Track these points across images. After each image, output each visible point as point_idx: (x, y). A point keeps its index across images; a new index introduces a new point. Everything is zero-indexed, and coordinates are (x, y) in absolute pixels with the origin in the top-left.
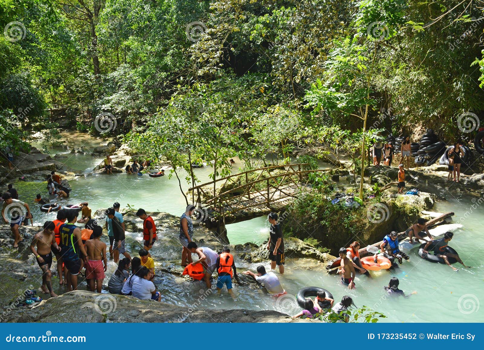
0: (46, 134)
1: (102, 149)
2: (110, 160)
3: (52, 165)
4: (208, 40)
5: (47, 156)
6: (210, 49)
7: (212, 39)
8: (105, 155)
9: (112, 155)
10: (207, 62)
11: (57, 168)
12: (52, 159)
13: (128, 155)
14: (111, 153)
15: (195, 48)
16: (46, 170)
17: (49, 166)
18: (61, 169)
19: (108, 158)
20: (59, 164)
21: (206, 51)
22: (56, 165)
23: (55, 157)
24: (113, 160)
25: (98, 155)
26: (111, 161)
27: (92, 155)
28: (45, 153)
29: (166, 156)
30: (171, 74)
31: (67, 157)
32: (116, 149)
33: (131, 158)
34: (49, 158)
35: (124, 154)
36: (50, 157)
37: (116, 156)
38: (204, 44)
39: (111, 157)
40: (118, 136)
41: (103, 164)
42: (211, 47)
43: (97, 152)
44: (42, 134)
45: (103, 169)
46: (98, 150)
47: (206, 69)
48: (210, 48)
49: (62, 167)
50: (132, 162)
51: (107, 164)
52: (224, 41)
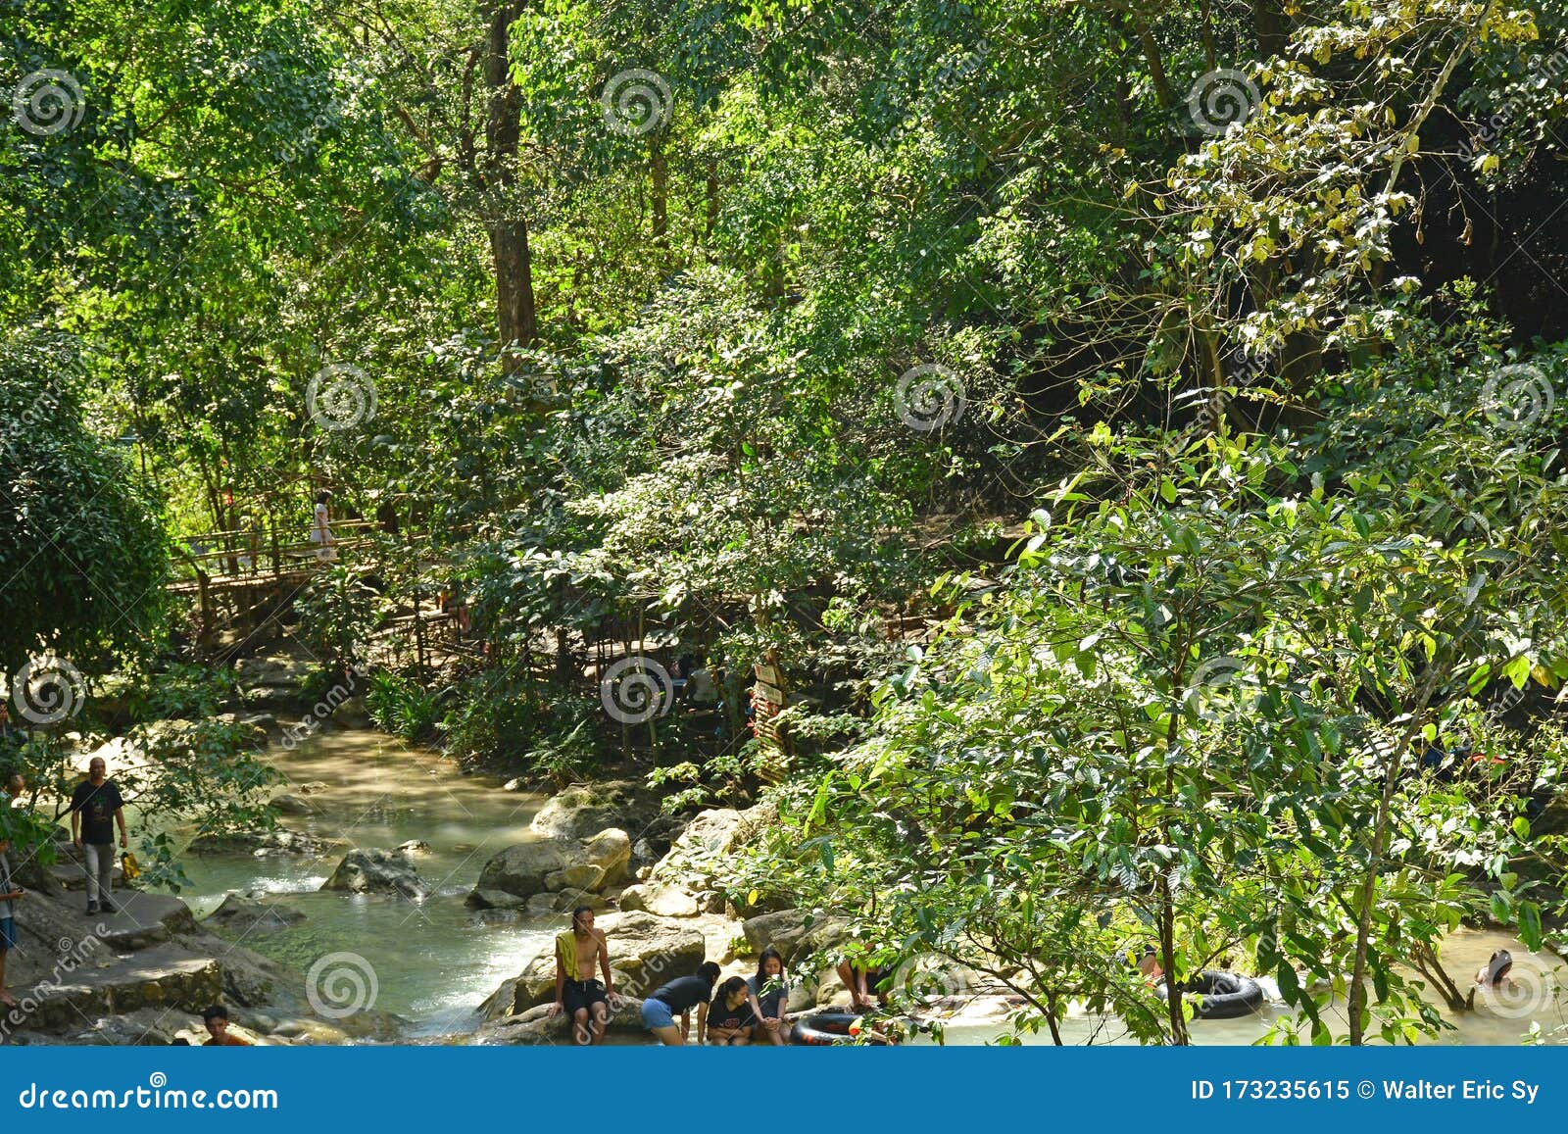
0: (162, 753)
1: (544, 862)
2: (592, 945)
3: (200, 975)
4: (1308, 106)
5: (171, 908)
6: (1325, 175)
7: (1342, 99)
8: (558, 908)
9: (609, 906)
10: (1308, 259)
11: (235, 995)
12: (205, 932)
13: (719, 910)
14: (600, 891)
15: (1213, 173)
16: (156, 1004)
17: (178, 980)
18: (261, 1001)
19: (583, 931)
20: (249, 965)
21: (1293, 183)
22: (229, 975)
23: (224, 913)
24: (614, 946)
25: (514, 906)
26: (601, 948)
27: (476, 902)
28: (158, 883)
29: (991, 932)
30: (1032, 333)
31: (298, 917)
32: (636, 862)
33: (736, 929)
34: (182, 922)
35: (690, 905)
36: (186, 913)
37: (637, 916)
38: (1279, 137)
39: (604, 922)
40: (656, 776)
41: (548, 969)
42: (1332, 158)
43: (507, 884)
44: (139, 760)
45: (544, 1007)
46: (513, 868)
47: (1300, 311)
48: (1325, 160)
49: (267, 986)
50: (743, 957)
51: (577, 973)
52: (1422, 110)
